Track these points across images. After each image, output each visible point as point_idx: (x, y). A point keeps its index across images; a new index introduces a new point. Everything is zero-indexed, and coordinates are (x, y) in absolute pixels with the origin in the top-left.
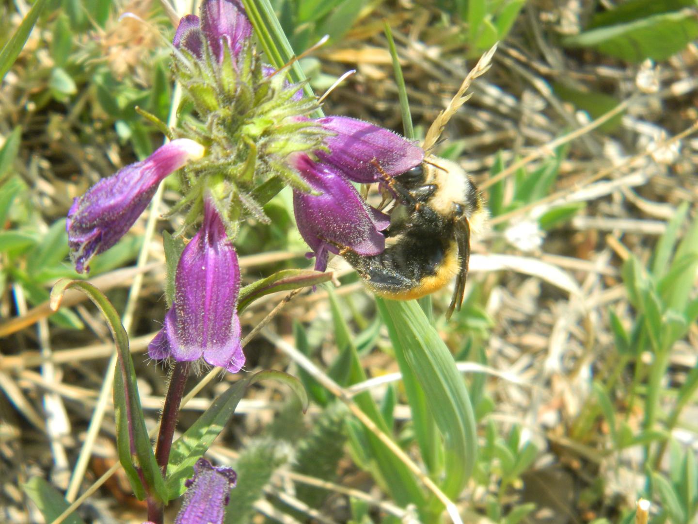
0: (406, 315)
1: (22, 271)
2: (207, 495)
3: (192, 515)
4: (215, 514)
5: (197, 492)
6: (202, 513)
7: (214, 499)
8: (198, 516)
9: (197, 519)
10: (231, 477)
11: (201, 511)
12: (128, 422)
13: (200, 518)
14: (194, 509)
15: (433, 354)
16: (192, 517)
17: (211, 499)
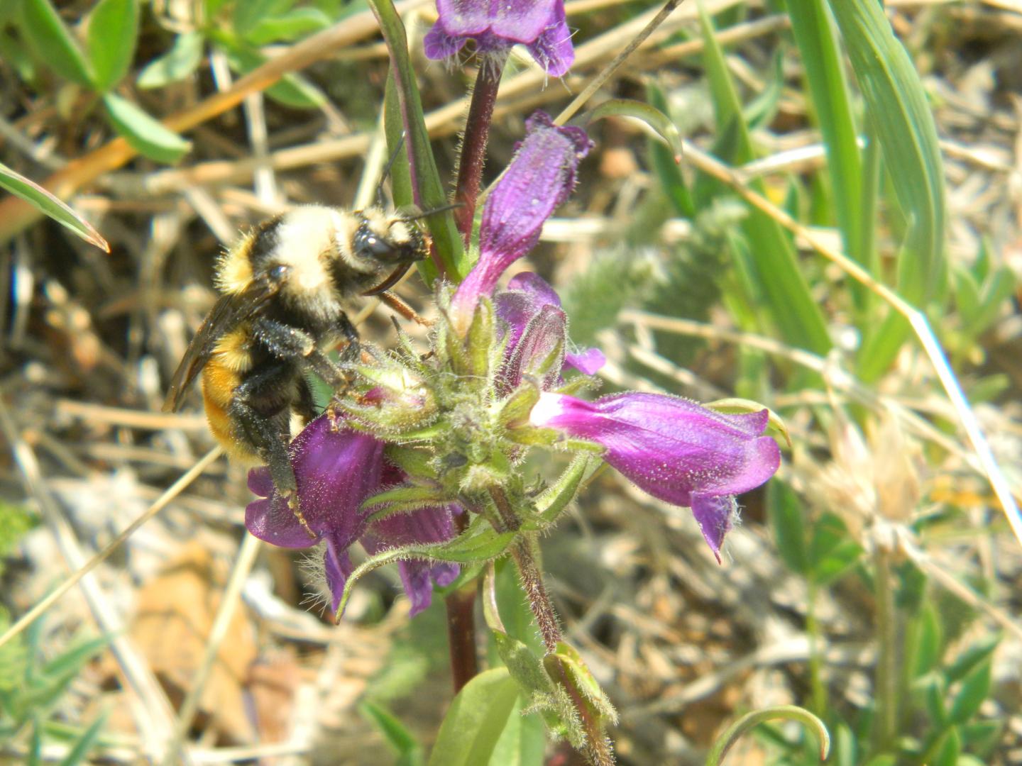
0: (863, 20)
1: (226, 30)
2: (538, 160)
3: (510, 185)
4: (546, 188)
5: (523, 154)
6: (526, 184)
7: (547, 167)
8: (518, 188)
9: (517, 192)
10: (578, 140)
11: (526, 181)
12: (410, 164)
13: (521, 190)
14: (515, 178)
15: (899, 81)
16: (510, 189)
17: (543, 167)
